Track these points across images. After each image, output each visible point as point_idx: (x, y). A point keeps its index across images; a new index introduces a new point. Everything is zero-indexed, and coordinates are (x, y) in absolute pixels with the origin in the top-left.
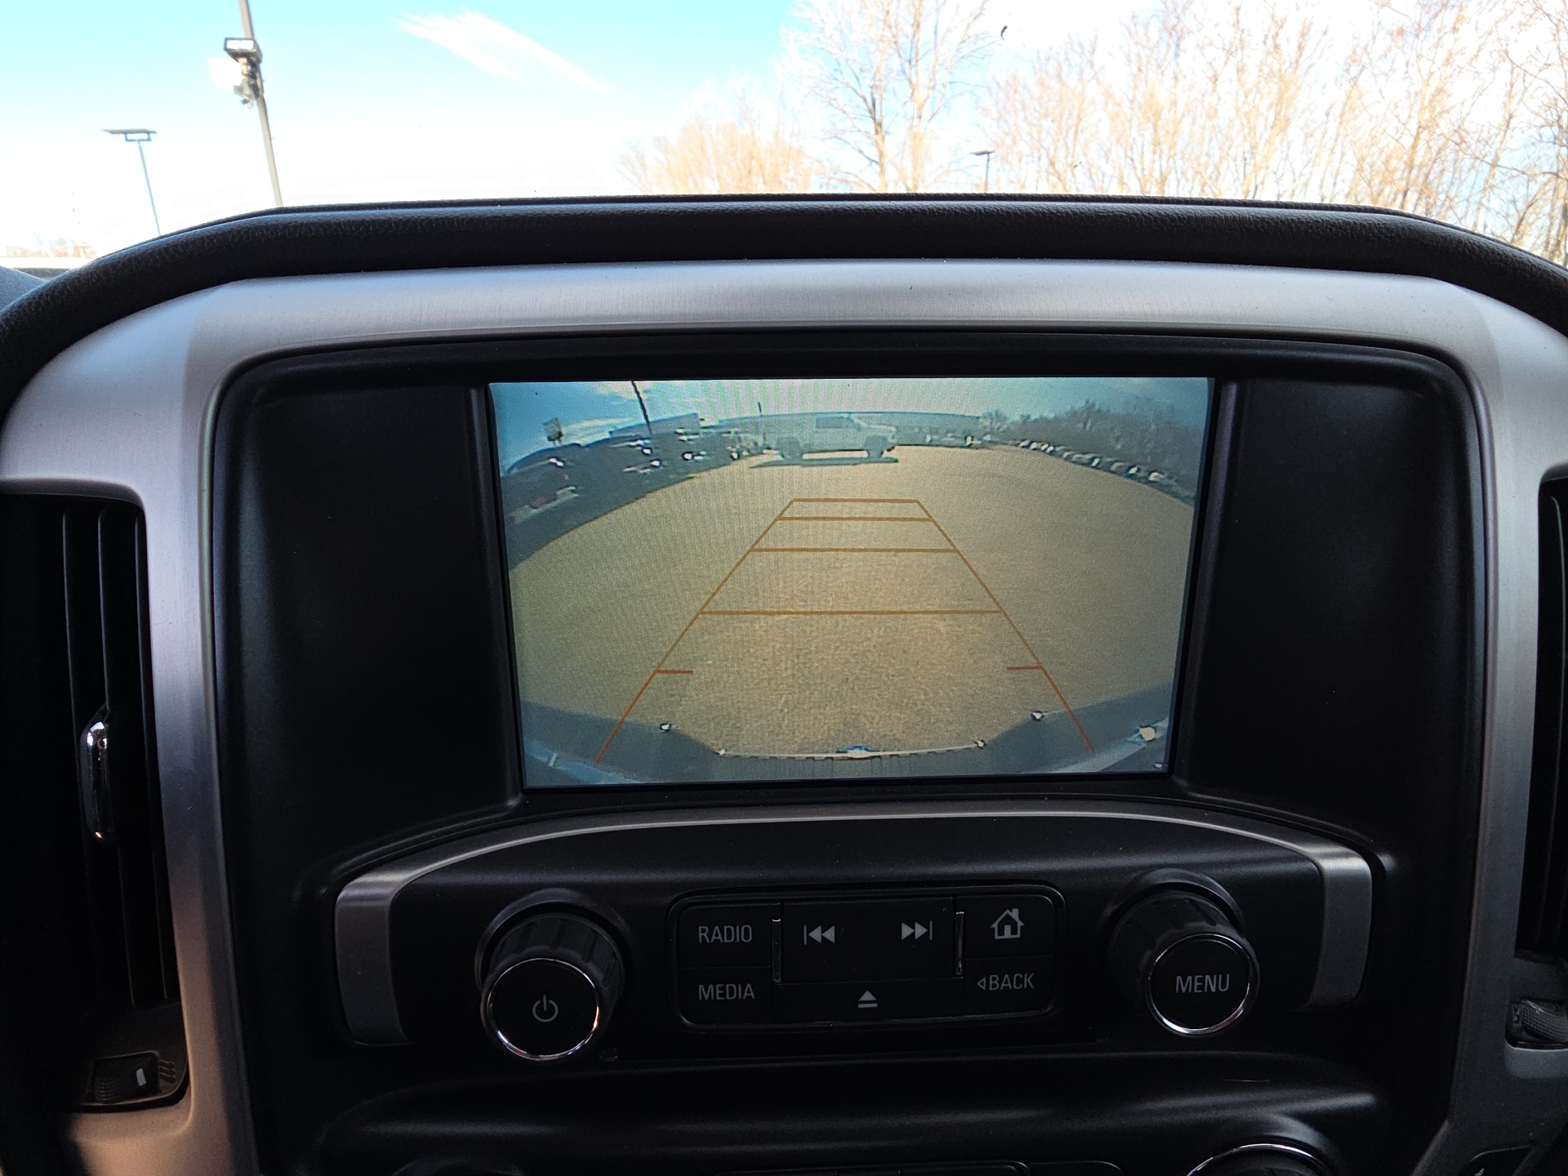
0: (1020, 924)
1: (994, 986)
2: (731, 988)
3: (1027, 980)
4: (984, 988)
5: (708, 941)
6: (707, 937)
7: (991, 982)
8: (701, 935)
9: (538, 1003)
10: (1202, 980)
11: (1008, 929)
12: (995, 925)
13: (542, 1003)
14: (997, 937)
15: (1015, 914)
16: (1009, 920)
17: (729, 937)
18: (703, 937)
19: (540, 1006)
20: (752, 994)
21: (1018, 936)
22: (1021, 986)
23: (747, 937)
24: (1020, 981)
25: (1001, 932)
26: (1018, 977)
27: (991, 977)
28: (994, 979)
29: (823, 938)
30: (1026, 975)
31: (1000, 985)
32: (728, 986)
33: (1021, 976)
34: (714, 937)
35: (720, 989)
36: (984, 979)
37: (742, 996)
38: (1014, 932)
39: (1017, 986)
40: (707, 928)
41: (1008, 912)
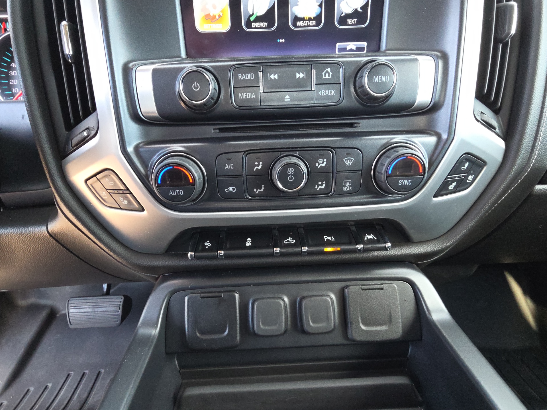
0: (331, 73)
1: (323, 94)
2: (248, 94)
3: (333, 92)
4: (320, 94)
5: (241, 79)
6: (241, 78)
7: (323, 93)
8: (239, 77)
9: (194, 84)
10: (381, 78)
11: (327, 74)
12: (323, 74)
13: (195, 84)
14: (324, 77)
15: (329, 70)
16: (327, 72)
17: (247, 78)
18: (240, 78)
19: (195, 86)
20: (254, 96)
21: (330, 77)
22: (331, 94)
23: (252, 77)
24: (331, 93)
25: (325, 76)
26: (330, 91)
27: (323, 91)
28: (323, 92)
29: (274, 78)
30: (333, 90)
31: (325, 94)
32: (247, 94)
33: (331, 91)
34: (243, 78)
35: (245, 95)
36: (321, 92)
37: (252, 96)
38: (329, 76)
39: (330, 94)
40: (241, 75)
41: (327, 69)
